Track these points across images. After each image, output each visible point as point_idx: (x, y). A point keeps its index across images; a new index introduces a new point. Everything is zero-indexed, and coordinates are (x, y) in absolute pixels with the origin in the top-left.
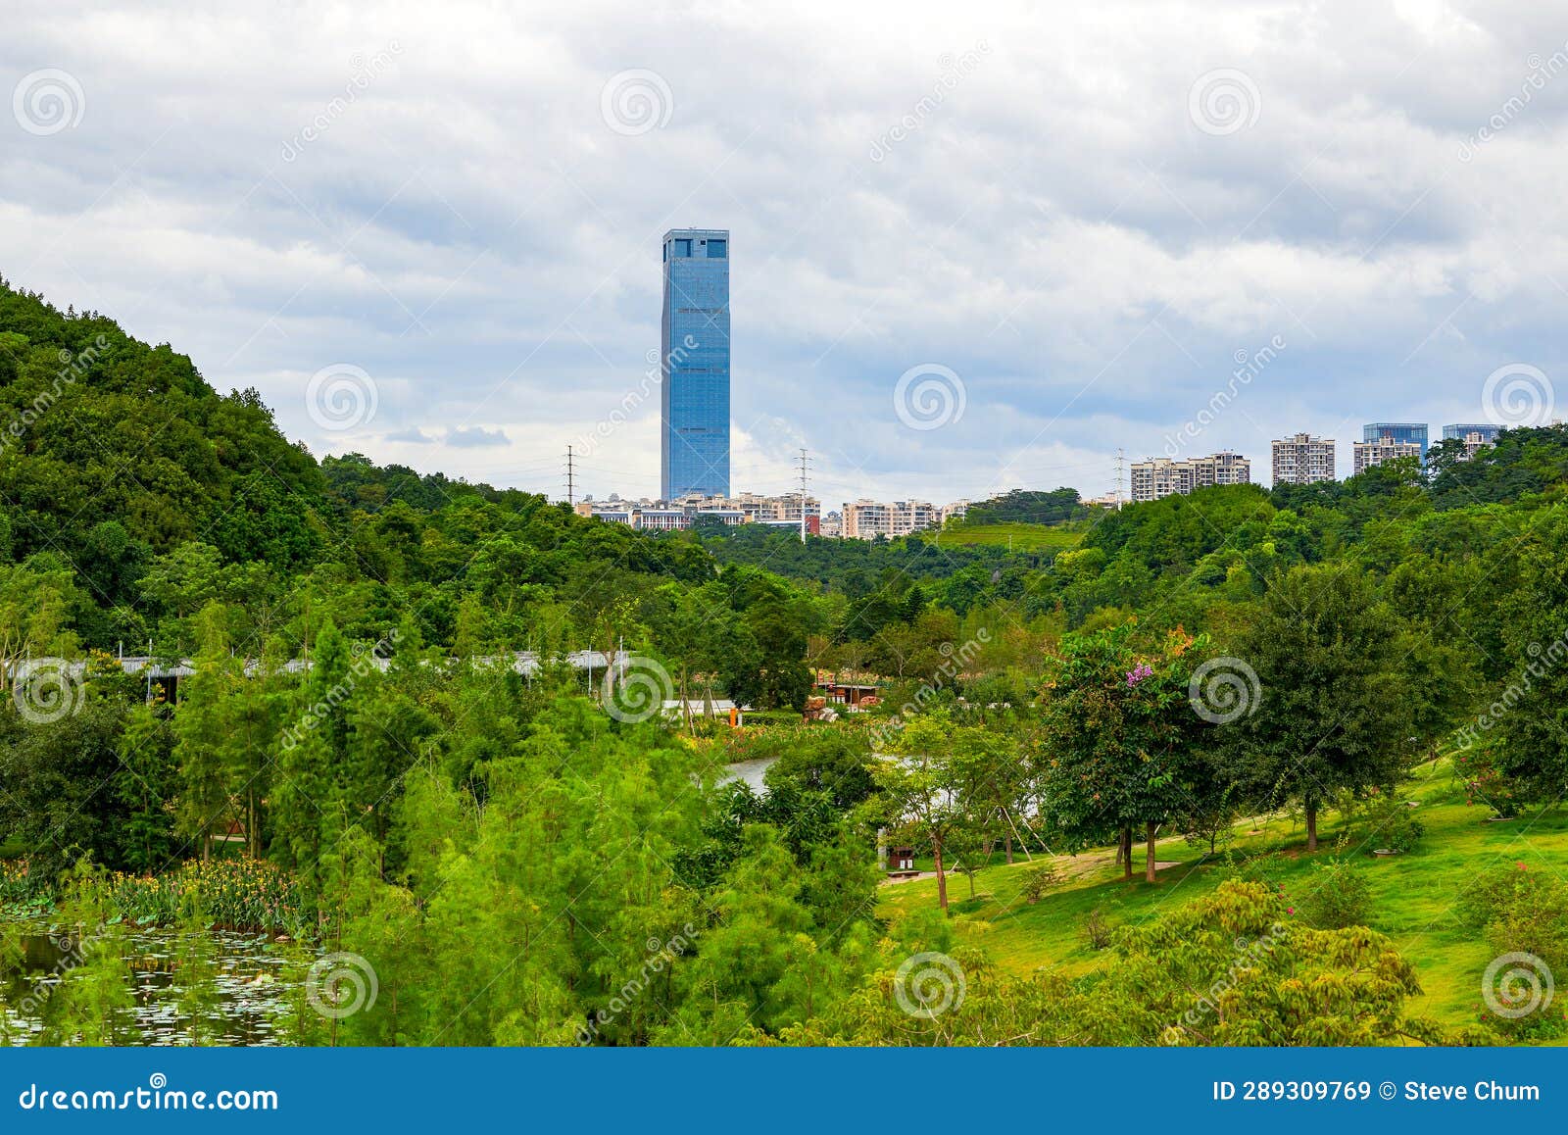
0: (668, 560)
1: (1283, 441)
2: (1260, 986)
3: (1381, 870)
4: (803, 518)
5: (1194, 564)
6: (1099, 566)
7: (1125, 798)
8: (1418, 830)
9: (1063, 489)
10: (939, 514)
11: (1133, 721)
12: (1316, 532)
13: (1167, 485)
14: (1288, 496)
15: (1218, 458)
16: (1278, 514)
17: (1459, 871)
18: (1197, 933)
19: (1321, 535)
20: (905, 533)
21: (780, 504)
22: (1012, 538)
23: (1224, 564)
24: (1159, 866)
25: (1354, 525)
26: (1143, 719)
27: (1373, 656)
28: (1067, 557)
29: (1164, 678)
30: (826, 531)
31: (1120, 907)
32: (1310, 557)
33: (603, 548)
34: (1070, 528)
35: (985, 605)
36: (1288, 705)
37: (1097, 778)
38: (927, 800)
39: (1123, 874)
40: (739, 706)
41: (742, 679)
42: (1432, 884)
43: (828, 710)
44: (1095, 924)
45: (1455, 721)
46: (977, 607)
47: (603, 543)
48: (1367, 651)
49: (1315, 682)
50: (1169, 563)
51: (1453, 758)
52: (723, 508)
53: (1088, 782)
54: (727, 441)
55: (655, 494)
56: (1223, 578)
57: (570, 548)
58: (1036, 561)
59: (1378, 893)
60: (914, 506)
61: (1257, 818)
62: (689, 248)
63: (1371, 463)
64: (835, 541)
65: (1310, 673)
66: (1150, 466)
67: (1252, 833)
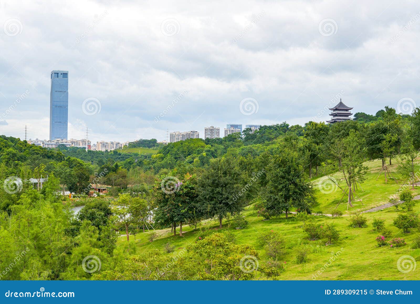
0: (52, 155)
1: (207, 128)
2: (222, 259)
3: (238, 232)
4: (87, 145)
5: (186, 158)
6: (162, 158)
7: (175, 215)
8: (246, 223)
9: (153, 139)
10: (121, 145)
11: (177, 196)
12: (216, 151)
13: (179, 139)
14: (209, 141)
15: (192, 132)
16: (206, 146)
17: (256, 233)
18: (206, 246)
19: (217, 151)
20: (113, 149)
21: (81, 142)
22: (141, 151)
23: (193, 158)
24: (183, 232)
25: (225, 149)
26: (180, 195)
27: (236, 180)
28: (155, 156)
29: (185, 185)
30: (92, 149)
31: (173, 243)
32: (215, 157)
33: (35, 152)
34: (155, 149)
35: (134, 168)
36: (215, 192)
37: (168, 210)
38: (124, 216)
39: (173, 234)
40: (71, 193)
41: (72, 186)
42: (250, 236)
43: (95, 194)
44: (168, 247)
45: (254, 196)
46: (132, 168)
47: (35, 151)
48: (235, 178)
49: (222, 186)
50: (180, 158)
51: (254, 205)
52: (66, 142)
53: (166, 212)
54: (67, 125)
55: (48, 139)
56: (193, 162)
57: (27, 152)
58: (146, 157)
59: (238, 238)
60: (115, 143)
61: (206, 220)
62: (58, 75)
63: (229, 134)
64: (95, 151)
65: (221, 184)
66: (175, 134)
67: (204, 224)
